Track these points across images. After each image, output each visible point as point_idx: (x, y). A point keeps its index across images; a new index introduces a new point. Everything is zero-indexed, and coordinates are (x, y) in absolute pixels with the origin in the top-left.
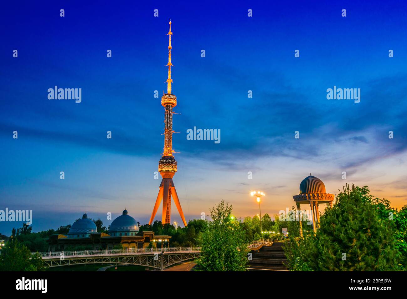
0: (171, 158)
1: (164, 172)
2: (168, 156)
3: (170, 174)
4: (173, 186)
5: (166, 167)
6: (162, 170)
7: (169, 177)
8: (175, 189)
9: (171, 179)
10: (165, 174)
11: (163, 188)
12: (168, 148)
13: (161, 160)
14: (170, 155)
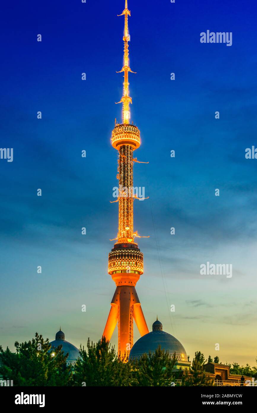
0: (132, 247)
1: (119, 275)
2: (126, 244)
3: (131, 277)
4: (137, 301)
5: (124, 264)
6: (116, 271)
7: (130, 285)
8: (140, 307)
9: (133, 287)
10: (122, 279)
11: (117, 306)
12: (127, 228)
13: (113, 250)
14: (130, 241)
